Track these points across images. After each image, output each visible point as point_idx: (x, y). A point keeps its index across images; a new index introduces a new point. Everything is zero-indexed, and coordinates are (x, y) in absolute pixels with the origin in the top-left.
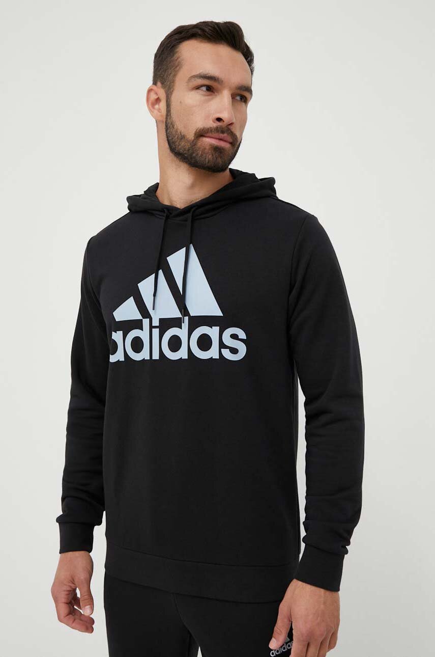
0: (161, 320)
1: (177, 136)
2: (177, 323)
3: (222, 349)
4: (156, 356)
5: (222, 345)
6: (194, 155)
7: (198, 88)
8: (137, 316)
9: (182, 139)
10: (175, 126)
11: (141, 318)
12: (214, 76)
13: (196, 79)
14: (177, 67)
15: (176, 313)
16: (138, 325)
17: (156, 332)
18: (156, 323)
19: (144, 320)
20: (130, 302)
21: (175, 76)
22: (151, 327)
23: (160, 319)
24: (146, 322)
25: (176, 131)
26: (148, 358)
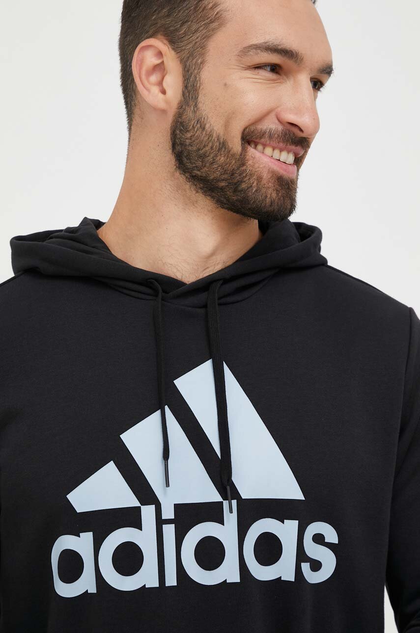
0: (177, 507)
1: (210, 144)
2: (212, 513)
3: (303, 564)
4: (171, 580)
5: (301, 556)
6: (244, 186)
7: (258, 67)
8: (129, 500)
9: (220, 150)
10: (207, 126)
11: (138, 504)
12: (291, 49)
13: (259, 51)
14: (212, 22)
15: (209, 494)
16: (131, 518)
17: (169, 531)
18: (168, 513)
19: (142, 507)
20: (110, 471)
21: (207, 37)
22: (160, 522)
23: (174, 504)
24: (148, 513)
25: (210, 136)
26: (154, 583)
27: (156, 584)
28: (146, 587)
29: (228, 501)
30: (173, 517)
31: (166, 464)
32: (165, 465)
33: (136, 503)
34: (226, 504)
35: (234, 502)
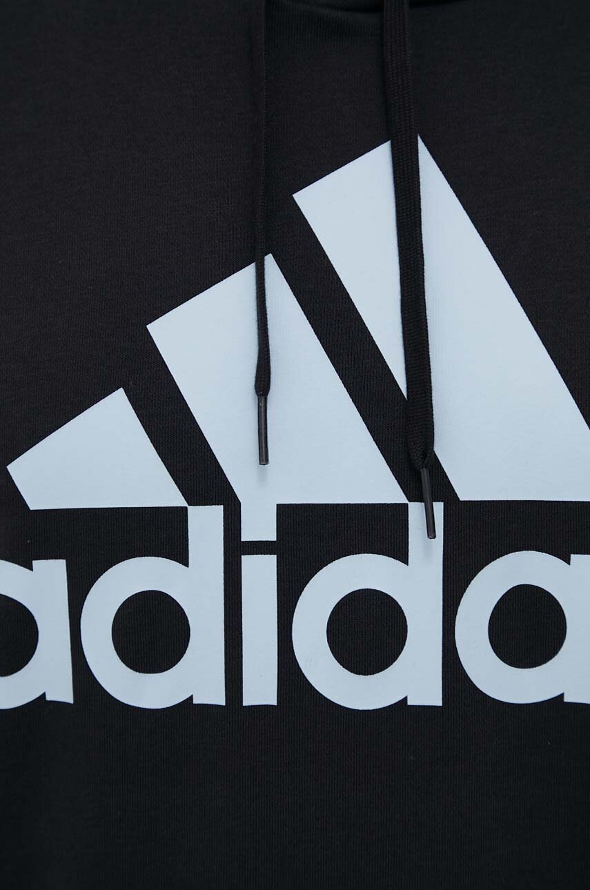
22: (236, 548)
27: (219, 698)
28: (195, 702)
29: (423, 504)
30: (272, 537)
31: (262, 405)
32: (259, 407)
33: (176, 499)
34: (416, 512)
35: (439, 508)
